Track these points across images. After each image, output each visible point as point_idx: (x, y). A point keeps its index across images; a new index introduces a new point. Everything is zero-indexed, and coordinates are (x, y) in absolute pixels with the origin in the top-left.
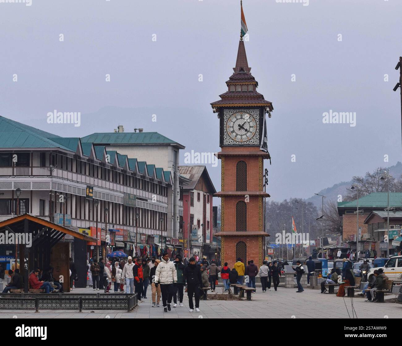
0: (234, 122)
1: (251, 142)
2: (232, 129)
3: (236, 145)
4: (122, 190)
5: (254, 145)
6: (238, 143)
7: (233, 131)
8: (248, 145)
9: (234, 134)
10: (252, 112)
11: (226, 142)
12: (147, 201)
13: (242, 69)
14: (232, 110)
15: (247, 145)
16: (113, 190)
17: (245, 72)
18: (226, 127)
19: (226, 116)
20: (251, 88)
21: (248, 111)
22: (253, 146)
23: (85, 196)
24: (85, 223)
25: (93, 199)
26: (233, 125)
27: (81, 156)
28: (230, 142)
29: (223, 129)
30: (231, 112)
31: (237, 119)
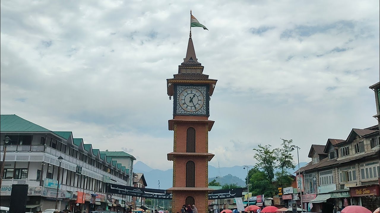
0: (185, 96)
1: (200, 112)
2: (183, 102)
3: (187, 114)
4: (102, 174)
5: (202, 114)
6: (188, 112)
7: (185, 103)
8: (197, 114)
9: (185, 105)
10: (200, 89)
11: (178, 112)
12: (116, 181)
13: (191, 58)
14: (184, 87)
15: (195, 114)
16: (96, 172)
17: (194, 60)
18: (179, 100)
19: (178, 91)
20: (198, 71)
21: (197, 88)
22: (201, 116)
23: (75, 172)
24: (73, 189)
25: (81, 175)
26: (185, 98)
27: (73, 144)
28: (181, 112)
29: (177, 102)
30: (183, 88)
31: (188, 94)
